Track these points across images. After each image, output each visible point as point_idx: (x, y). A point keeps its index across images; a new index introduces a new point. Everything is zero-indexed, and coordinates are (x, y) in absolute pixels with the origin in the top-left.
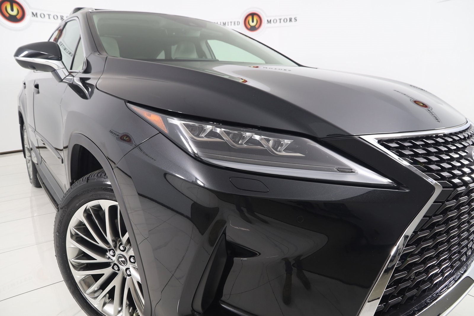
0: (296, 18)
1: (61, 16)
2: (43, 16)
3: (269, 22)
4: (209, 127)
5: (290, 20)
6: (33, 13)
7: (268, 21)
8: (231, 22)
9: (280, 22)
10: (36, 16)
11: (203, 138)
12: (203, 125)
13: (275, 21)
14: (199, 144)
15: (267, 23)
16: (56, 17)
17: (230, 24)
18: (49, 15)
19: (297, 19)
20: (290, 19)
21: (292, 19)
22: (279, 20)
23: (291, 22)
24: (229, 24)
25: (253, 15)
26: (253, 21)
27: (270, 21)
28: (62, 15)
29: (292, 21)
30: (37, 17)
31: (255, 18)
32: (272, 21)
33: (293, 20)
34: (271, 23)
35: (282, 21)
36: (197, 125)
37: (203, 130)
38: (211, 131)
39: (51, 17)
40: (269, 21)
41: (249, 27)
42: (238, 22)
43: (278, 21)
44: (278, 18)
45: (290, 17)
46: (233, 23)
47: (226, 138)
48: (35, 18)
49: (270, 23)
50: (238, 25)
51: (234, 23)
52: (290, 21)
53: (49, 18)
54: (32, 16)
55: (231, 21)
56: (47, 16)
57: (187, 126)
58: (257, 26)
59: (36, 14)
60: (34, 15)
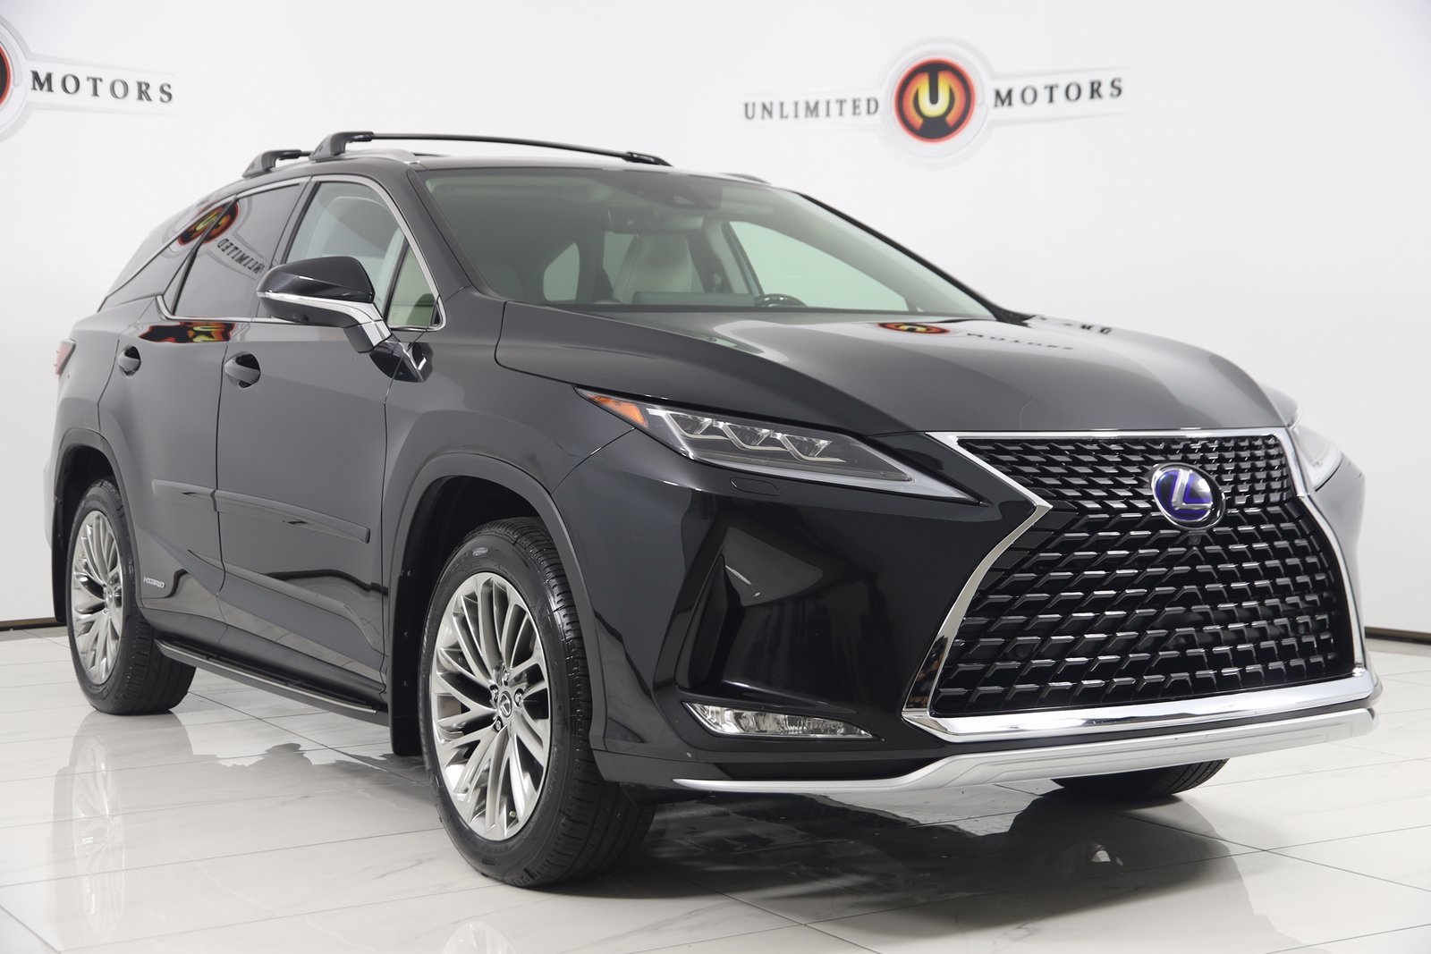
0: (1120, 80)
1: (140, 84)
2: (71, 85)
3: (1003, 102)
4: (707, 421)
5: (1095, 91)
6: (36, 76)
7: (998, 94)
8: (841, 102)
9: (1051, 100)
10: (46, 87)
11: (698, 436)
12: (699, 418)
13: (1029, 96)
14: (694, 444)
15: (996, 105)
16: (119, 89)
17: (835, 108)
18: (95, 80)
19: (1121, 85)
20: (1093, 84)
21: (1099, 85)
22: (1048, 91)
23: (1096, 100)
24: (831, 113)
25: (933, 69)
26: (934, 99)
27: (1009, 93)
28: (143, 79)
29: (1100, 96)
30: (50, 89)
31: (945, 84)
32: (1016, 97)
33: (1106, 89)
34: (1010, 104)
35: (1059, 94)
36: (690, 417)
37: (697, 425)
38: (711, 426)
39: (103, 88)
40: (1004, 94)
41: (918, 121)
42: (869, 101)
43: (1043, 95)
44: (1040, 84)
45: (1095, 77)
46: (848, 107)
47: (732, 436)
48: (42, 95)
49: (1007, 102)
50: (869, 112)
51: (855, 107)
52: (1092, 97)
53: (95, 93)
54: (31, 86)
55: (841, 97)
56: (86, 87)
57: (676, 418)
58: (950, 119)
59: (49, 77)
60: (42, 82)
